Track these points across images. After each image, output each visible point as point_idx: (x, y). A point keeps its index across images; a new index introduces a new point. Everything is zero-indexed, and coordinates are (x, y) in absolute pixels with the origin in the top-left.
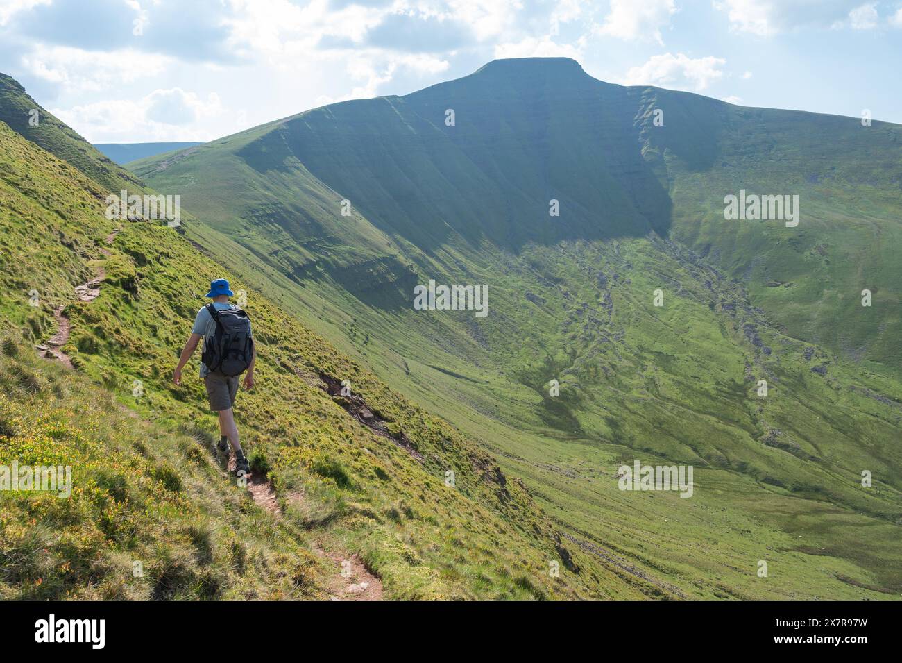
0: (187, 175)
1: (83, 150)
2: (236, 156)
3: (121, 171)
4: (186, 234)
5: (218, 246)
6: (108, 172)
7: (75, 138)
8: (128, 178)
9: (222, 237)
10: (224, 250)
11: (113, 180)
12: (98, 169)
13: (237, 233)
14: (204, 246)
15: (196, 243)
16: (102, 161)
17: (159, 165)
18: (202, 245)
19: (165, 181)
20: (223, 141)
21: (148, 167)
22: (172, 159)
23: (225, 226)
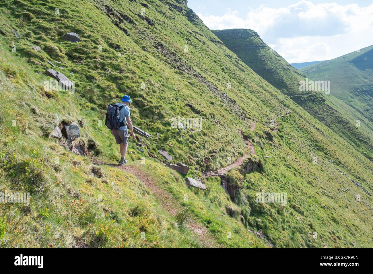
0: (325, 73)
1: (279, 60)
2: (350, 63)
3: (296, 70)
4: (325, 102)
5: (340, 108)
6: (289, 70)
7: (278, 56)
8: (298, 73)
9: (341, 102)
10: (343, 110)
11: (291, 74)
12: (285, 69)
13: (347, 100)
14: (335, 109)
15: (331, 107)
16: (288, 66)
17: (312, 69)
18: (334, 108)
19: (314, 76)
20: (344, 57)
21: (308, 70)
22: (318, 66)
23: (341, 96)
